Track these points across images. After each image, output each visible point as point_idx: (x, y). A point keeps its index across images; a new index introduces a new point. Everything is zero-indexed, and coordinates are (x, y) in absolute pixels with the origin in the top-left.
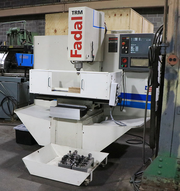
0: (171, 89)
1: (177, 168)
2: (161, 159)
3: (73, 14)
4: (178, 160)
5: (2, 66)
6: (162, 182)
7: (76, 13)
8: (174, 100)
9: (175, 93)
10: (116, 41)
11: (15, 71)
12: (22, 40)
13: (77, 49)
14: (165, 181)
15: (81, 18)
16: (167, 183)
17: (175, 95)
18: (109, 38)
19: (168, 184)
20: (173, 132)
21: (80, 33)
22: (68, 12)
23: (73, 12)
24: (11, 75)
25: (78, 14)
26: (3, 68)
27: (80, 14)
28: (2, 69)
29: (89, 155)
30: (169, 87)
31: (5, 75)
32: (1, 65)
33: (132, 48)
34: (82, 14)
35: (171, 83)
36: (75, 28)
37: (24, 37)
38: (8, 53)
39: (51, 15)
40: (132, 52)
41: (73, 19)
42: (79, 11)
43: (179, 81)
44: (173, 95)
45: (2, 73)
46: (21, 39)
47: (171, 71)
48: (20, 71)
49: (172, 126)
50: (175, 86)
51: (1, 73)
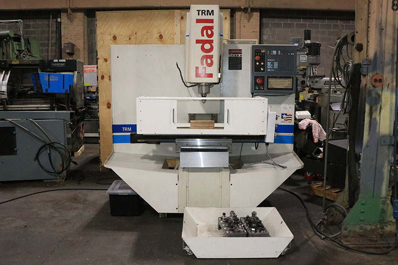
0: (374, 116)
1: (382, 210)
2: (364, 202)
3: (199, 15)
4: (382, 200)
5: (4, 94)
6: (366, 230)
7: (204, 13)
8: (377, 129)
9: (378, 120)
10: (239, 55)
11: (24, 102)
12: (18, 50)
13: (205, 66)
14: (369, 228)
15: (212, 21)
16: (371, 229)
17: (378, 122)
18: (229, 50)
19: (372, 231)
20: (376, 167)
21: (211, 42)
22: (190, 9)
23: (199, 11)
24: (20, 109)
25: (207, 15)
26: (5, 96)
27: (210, 15)
28: (4, 99)
29: (252, 214)
30: (371, 114)
31: (9, 109)
32: (2, 93)
33: (269, 64)
34: (213, 15)
35: (374, 108)
36: (203, 35)
37: (21, 46)
38: (9, 72)
39: (107, 14)
40: (269, 69)
41: (198, 21)
42: (208, 11)
43: (382, 106)
44: (376, 122)
45: (4, 105)
46: (15, 50)
47: (374, 95)
48: (33, 102)
49: (375, 161)
50: (378, 111)
51: (2, 106)
